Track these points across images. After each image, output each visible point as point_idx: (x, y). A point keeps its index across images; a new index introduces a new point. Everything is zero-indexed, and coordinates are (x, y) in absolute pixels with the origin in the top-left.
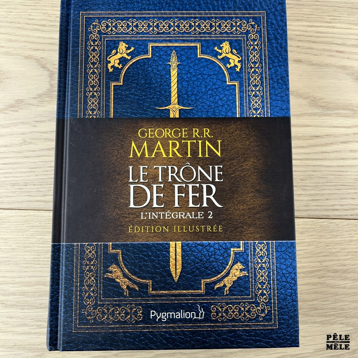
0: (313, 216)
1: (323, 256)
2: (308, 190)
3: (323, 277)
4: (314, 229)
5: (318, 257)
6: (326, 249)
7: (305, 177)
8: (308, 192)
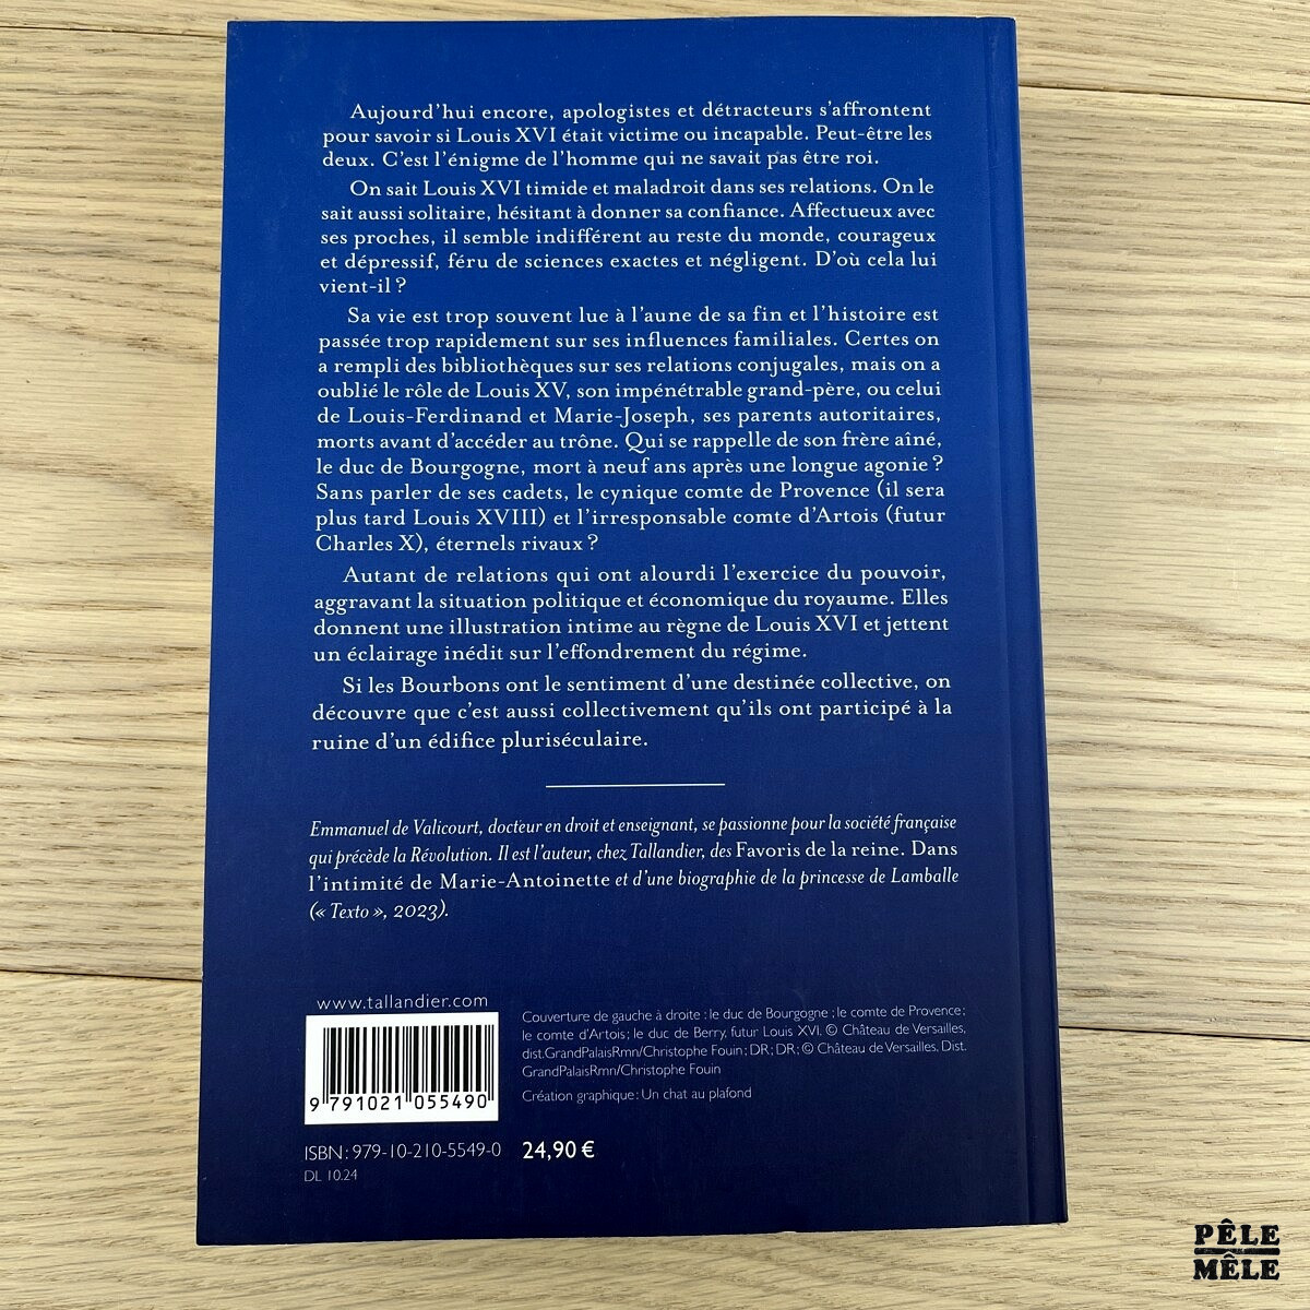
0: (136, 967)
1: (159, 1130)
2: (126, 865)
3: (147, 1214)
4: (130, 1022)
5: (135, 1133)
6: (171, 1103)
7: (117, 812)
8: (122, 874)
